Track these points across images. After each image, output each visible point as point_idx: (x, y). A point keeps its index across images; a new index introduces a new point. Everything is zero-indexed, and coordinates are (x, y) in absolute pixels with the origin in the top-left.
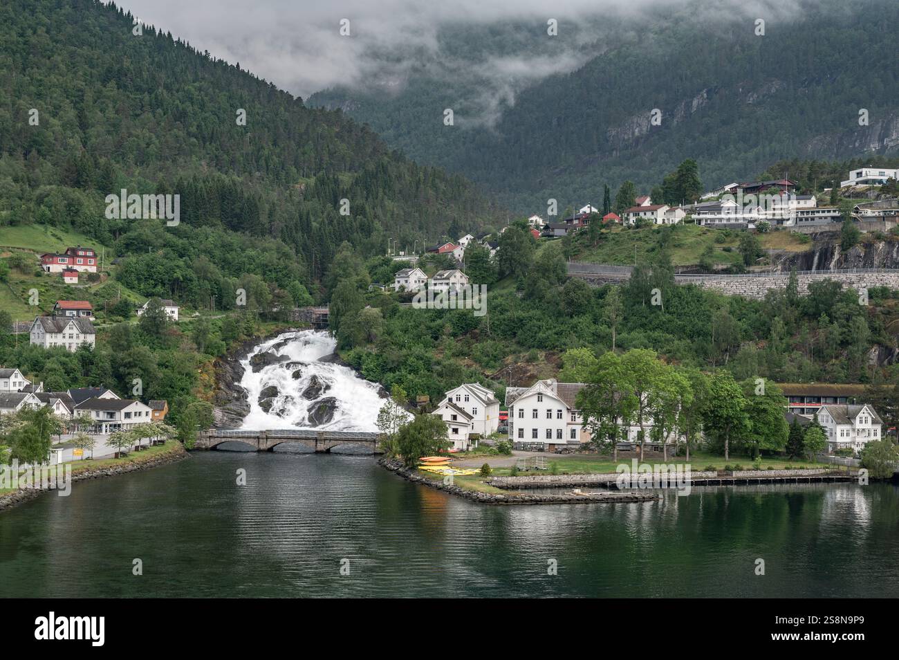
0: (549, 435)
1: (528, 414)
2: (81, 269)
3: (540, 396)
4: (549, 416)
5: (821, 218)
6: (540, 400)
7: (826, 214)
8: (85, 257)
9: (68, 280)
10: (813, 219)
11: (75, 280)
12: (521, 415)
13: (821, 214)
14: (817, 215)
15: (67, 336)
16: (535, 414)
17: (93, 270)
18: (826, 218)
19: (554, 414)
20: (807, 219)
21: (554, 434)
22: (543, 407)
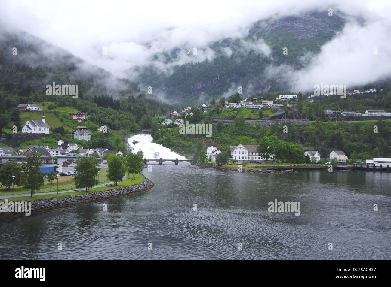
0: (243, 158)
1: (237, 152)
2: (82, 118)
3: (241, 148)
4: (243, 153)
5: (277, 107)
6: (241, 149)
7: (278, 106)
8: (83, 115)
9: (79, 121)
10: (275, 107)
11: (80, 121)
12: (236, 153)
13: (277, 106)
14: (276, 106)
15: (84, 135)
16: (239, 153)
17: (85, 118)
18: (279, 107)
19: (244, 153)
20: (274, 107)
21: (244, 158)
22: (241, 151)
